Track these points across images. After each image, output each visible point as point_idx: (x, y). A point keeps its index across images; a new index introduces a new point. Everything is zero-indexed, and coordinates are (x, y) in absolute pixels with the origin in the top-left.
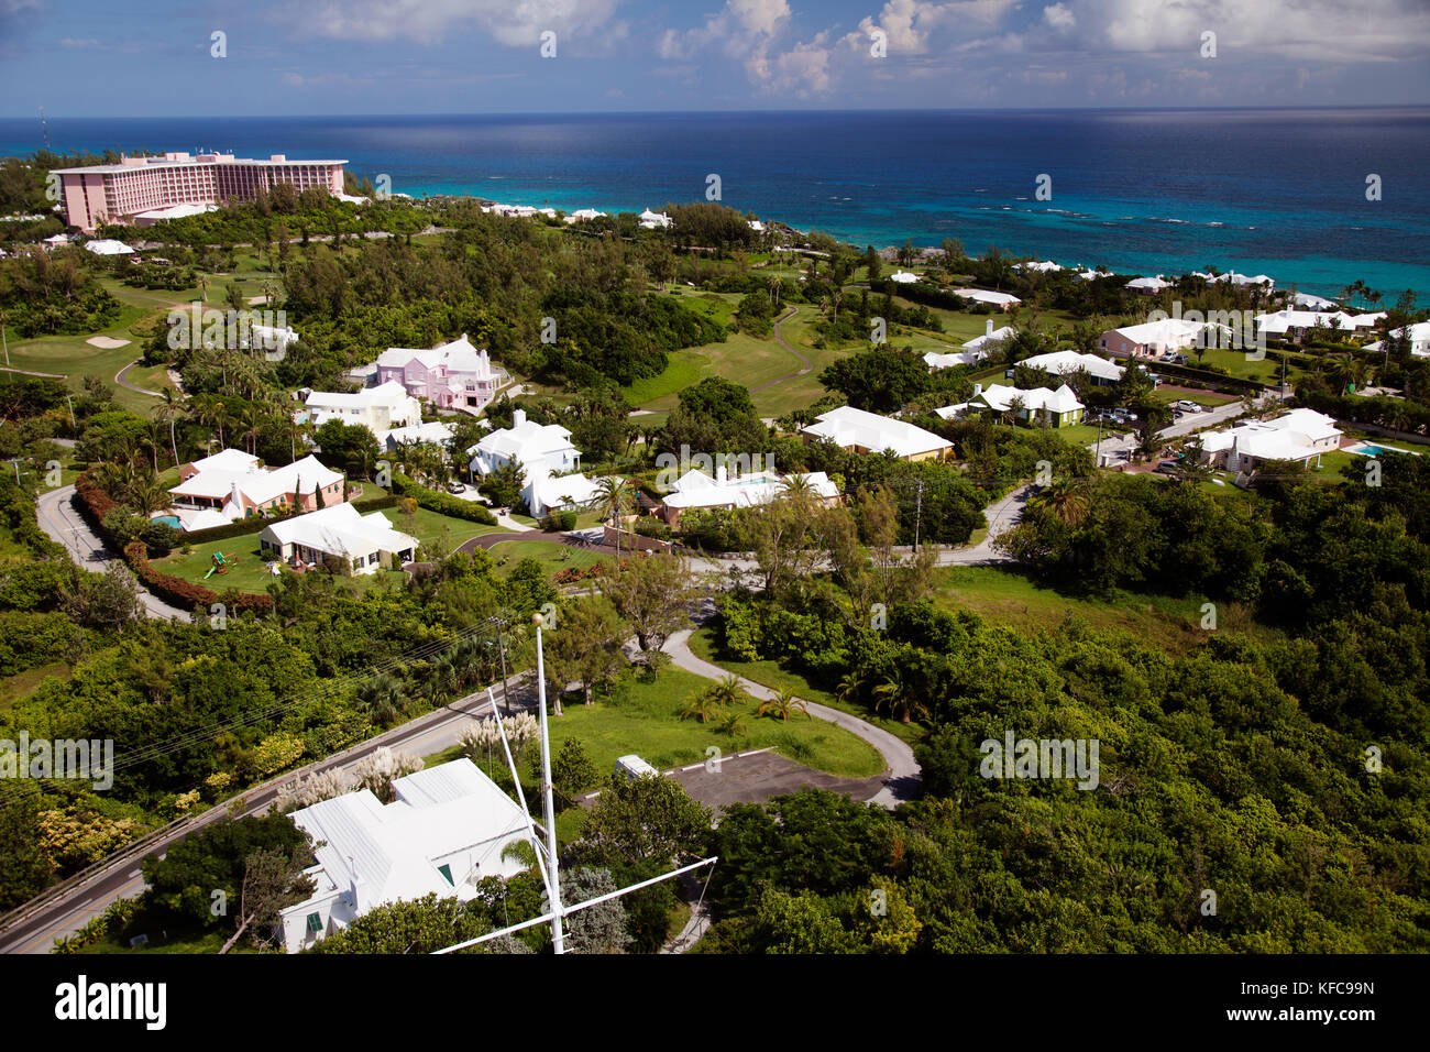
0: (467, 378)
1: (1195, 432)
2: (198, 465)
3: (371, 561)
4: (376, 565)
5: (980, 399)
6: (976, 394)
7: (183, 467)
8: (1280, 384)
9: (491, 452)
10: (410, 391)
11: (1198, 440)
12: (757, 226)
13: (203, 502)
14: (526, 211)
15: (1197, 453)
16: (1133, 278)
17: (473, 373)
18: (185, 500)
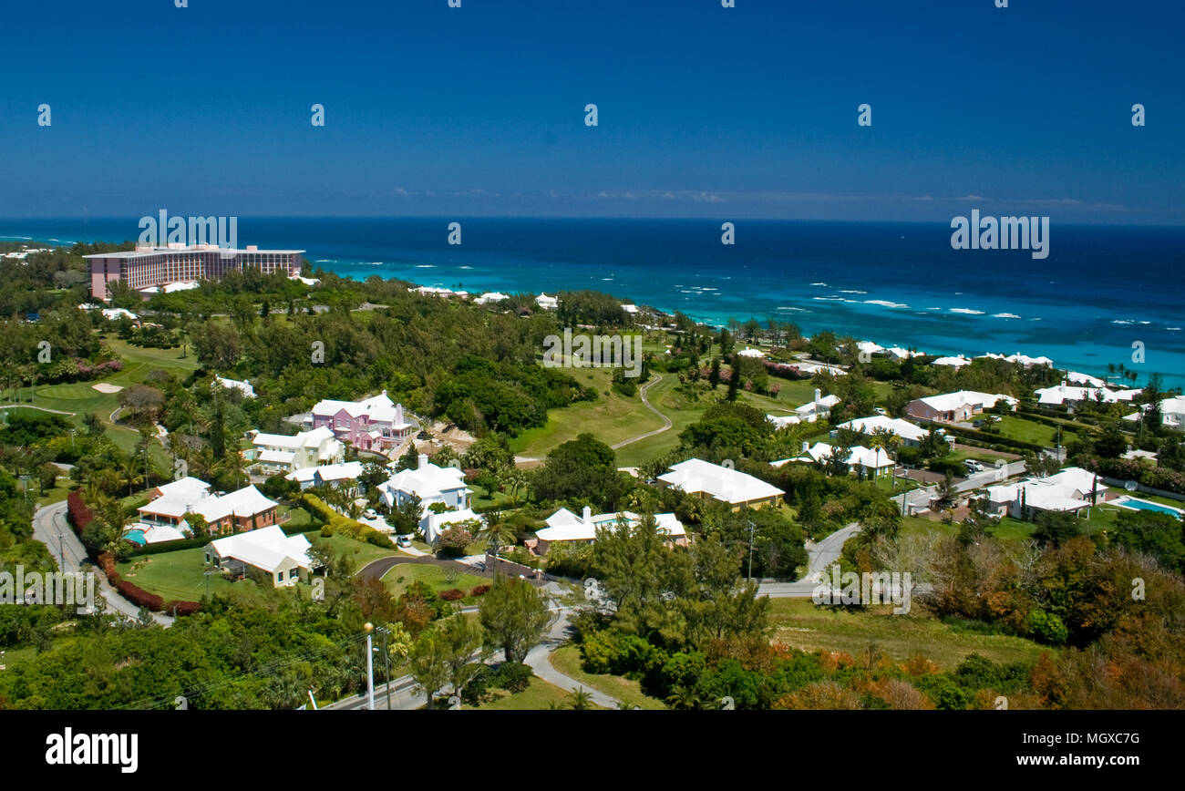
0: (384, 427)
1: (986, 485)
2: (162, 489)
3: (291, 576)
4: (296, 578)
5: (807, 455)
6: (804, 451)
7: (151, 490)
8: (1056, 447)
9: (398, 488)
10: (337, 435)
11: (987, 493)
12: (631, 308)
13: (163, 519)
14: (444, 292)
15: (987, 505)
16: (937, 357)
17: (390, 423)
18: (149, 517)
